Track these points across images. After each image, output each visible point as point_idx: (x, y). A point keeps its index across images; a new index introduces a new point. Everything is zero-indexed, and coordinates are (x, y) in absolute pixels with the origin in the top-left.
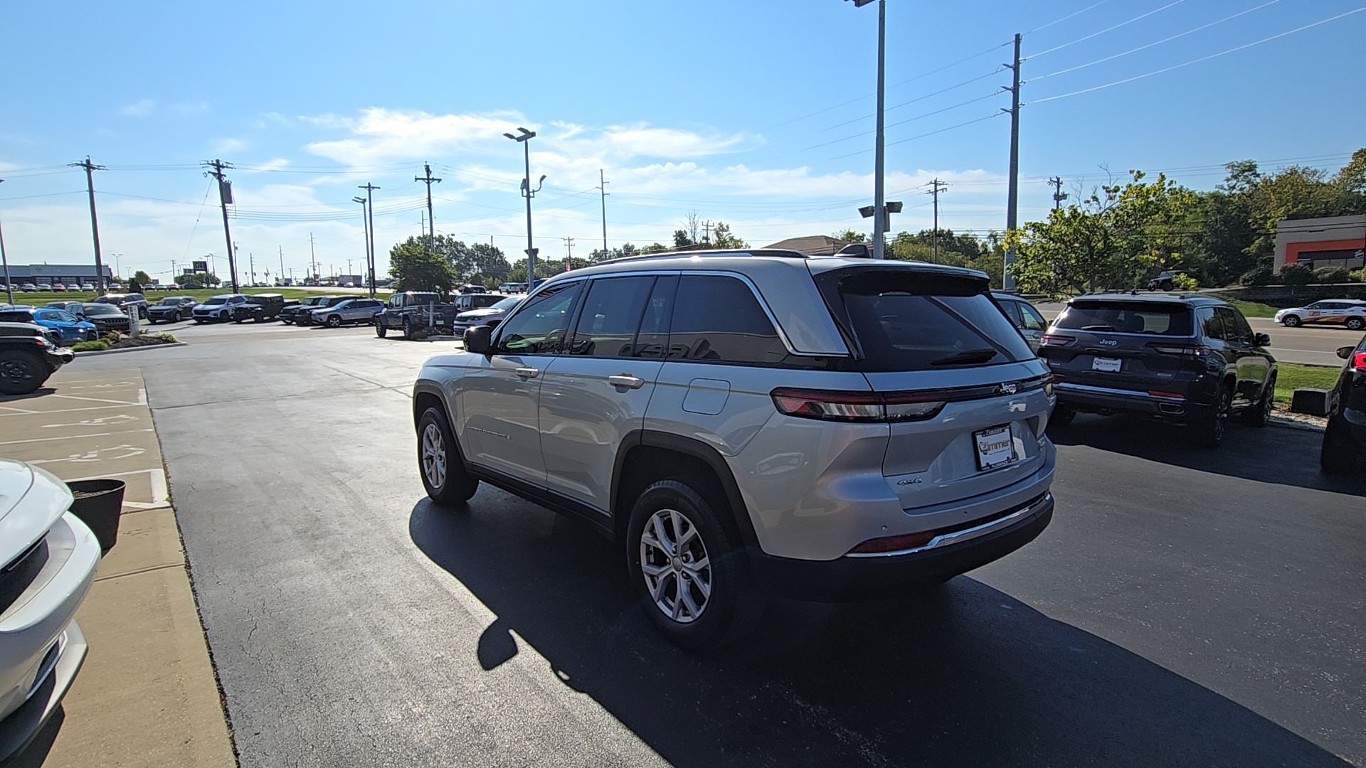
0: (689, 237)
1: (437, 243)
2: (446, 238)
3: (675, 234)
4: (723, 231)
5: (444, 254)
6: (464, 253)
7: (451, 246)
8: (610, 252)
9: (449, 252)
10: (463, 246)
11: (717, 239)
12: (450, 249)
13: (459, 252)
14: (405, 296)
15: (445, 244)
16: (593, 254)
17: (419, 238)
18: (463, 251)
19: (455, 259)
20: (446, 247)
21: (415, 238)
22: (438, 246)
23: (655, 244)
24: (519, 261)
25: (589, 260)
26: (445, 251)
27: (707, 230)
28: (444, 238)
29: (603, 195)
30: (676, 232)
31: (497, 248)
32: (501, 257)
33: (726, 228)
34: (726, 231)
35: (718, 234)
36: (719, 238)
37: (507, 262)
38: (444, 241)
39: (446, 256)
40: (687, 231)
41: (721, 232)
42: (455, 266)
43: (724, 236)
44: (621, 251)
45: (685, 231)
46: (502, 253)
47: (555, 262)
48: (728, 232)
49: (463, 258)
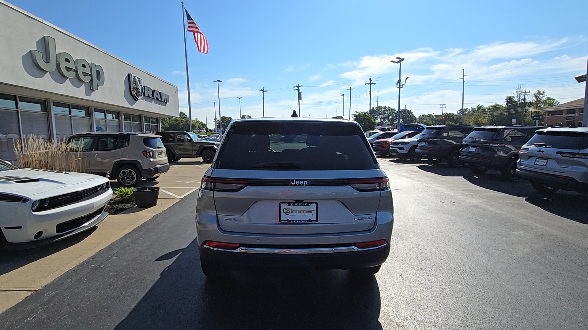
0: (516, 99)
1: (384, 110)
2: (388, 107)
3: (506, 98)
4: (540, 94)
5: (386, 114)
6: (395, 113)
7: (390, 110)
8: (469, 109)
9: (389, 113)
10: (395, 110)
11: (536, 99)
12: (389, 112)
13: (393, 113)
14: (370, 133)
15: (387, 110)
16: (460, 111)
17: (376, 108)
18: (394, 113)
19: (391, 116)
20: (388, 111)
21: (375, 108)
22: (384, 111)
23: (495, 104)
24: (420, 116)
25: (457, 114)
26: (387, 113)
27: (525, 95)
28: (387, 107)
29: (464, 81)
30: (507, 97)
31: (410, 110)
32: (412, 114)
33: (542, 93)
34: (542, 94)
35: (536, 96)
36: (537, 99)
37: (414, 117)
38: (387, 109)
39: (387, 115)
40: (514, 96)
41: (539, 95)
42: (391, 119)
43: (541, 97)
44: (475, 108)
45: (513, 97)
46: (412, 112)
47: (438, 116)
48: (544, 95)
49: (395, 115)
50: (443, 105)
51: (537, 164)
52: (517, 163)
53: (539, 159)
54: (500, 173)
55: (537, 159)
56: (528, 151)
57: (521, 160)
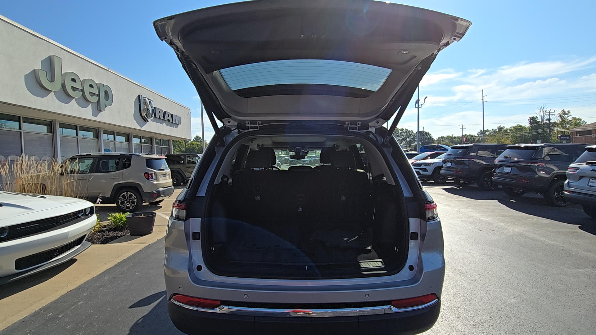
0: (539, 119)
3: (529, 119)
4: (565, 114)
8: (491, 130)
11: (561, 119)
13: (410, 135)
16: (480, 132)
19: (409, 138)
24: (439, 137)
25: (478, 135)
26: (404, 135)
27: (549, 114)
28: (404, 129)
29: (483, 102)
30: (530, 117)
31: (428, 132)
33: (567, 113)
34: (567, 114)
35: (561, 116)
36: (562, 119)
37: (433, 138)
40: (538, 116)
41: (564, 115)
42: (408, 141)
43: (566, 117)
44: (496, 130)
45: (536, 117)
46: (431, 135)
48: (569, 115)
49: (412, 137)
50: (463, 126)
51: (592, 185)
52: (565, 185)
53: (593, 179)
54: (542, 196)
55: (591, 180)
56: (578, 171)
57: (570, 182)
